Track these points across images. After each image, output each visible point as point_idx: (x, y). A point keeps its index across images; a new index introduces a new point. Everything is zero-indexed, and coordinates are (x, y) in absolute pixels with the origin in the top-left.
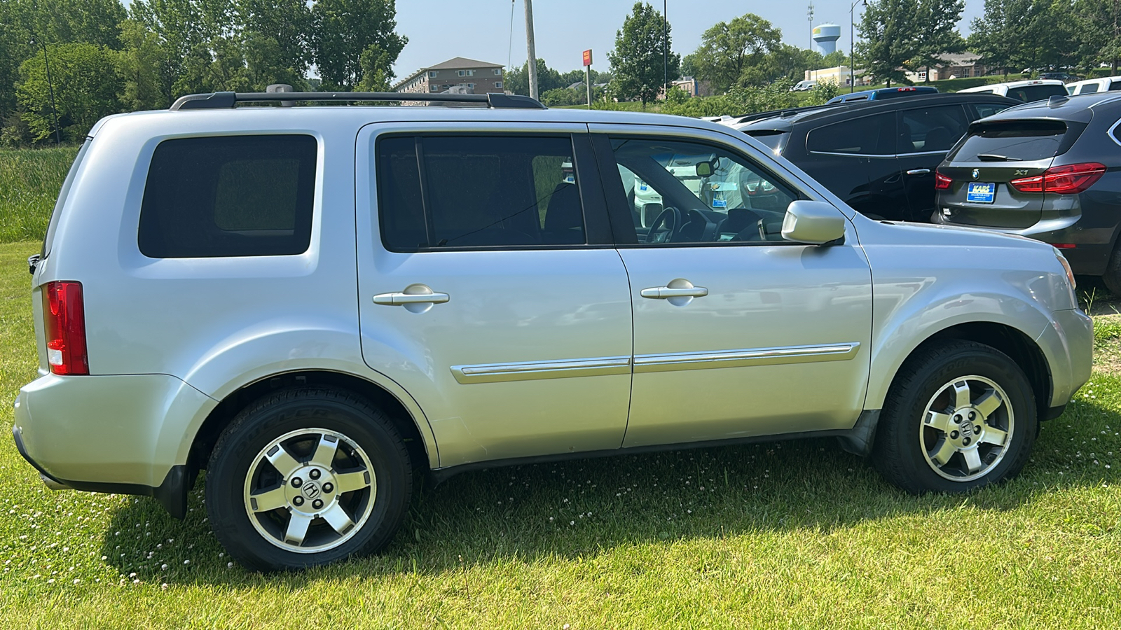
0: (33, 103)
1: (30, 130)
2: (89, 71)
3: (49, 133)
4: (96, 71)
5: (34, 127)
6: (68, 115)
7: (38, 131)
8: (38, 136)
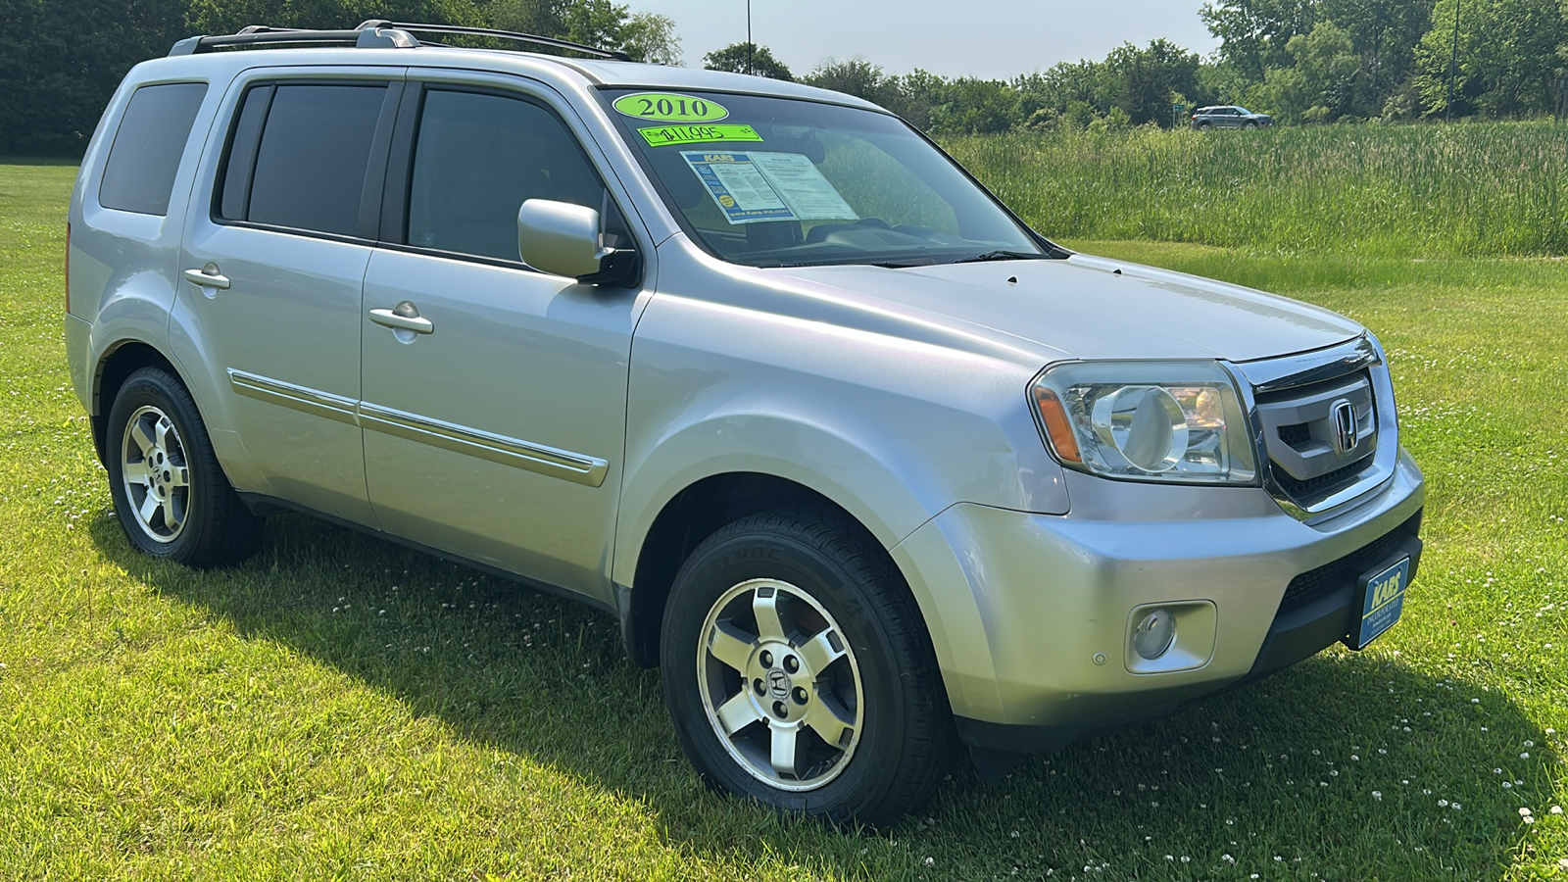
0: (1433, 62)
1: (1422, 100)
2: (1525, 13)
3: (1445, 103)
4: (1533, 12)
5: (1427, 96)
6: (1480, 77)
7: (1431, 101)
8: (1430, 108)
